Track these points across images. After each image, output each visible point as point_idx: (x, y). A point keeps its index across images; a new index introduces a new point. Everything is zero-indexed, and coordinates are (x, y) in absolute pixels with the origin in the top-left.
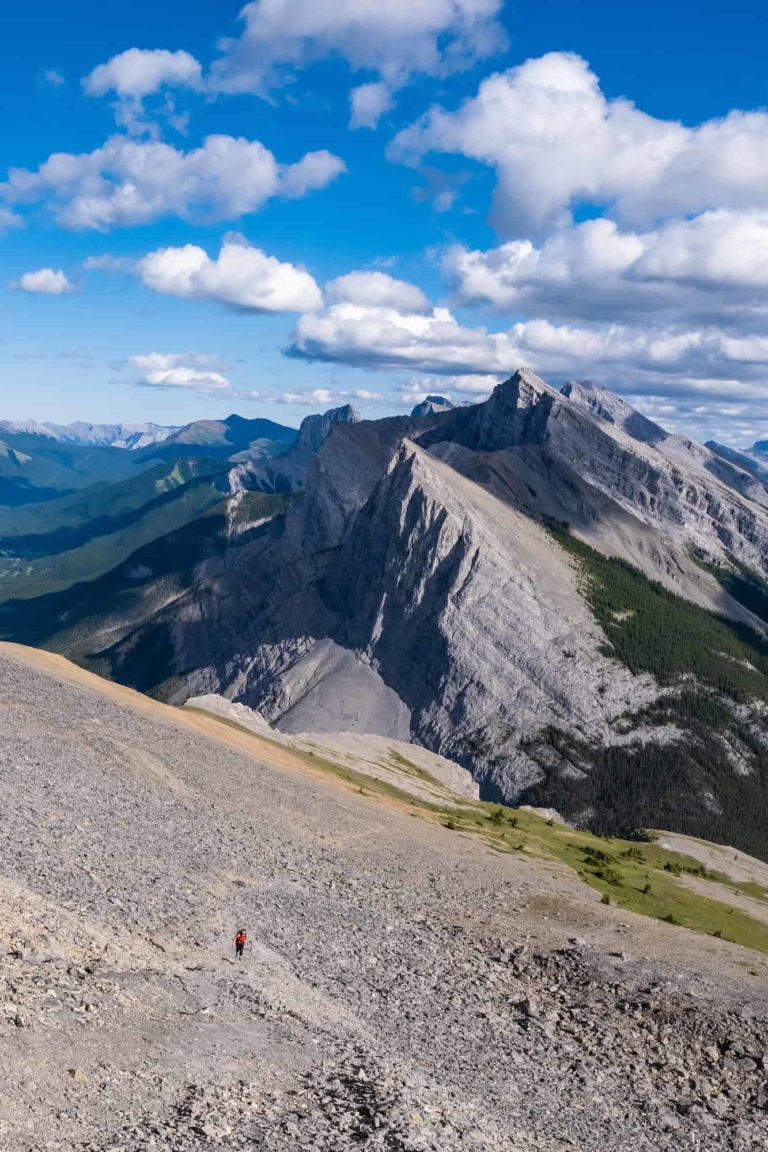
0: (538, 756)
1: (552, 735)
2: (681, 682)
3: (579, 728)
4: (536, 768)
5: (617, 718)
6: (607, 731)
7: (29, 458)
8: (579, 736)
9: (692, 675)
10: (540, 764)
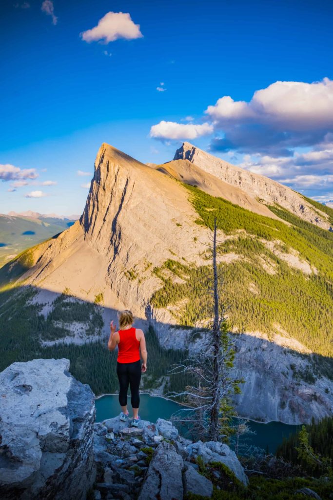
0: (162, 275)
1: (169, 264)
2: (238, 233)
3: (183, 259)
4: (160, 281)
5: (204, 252)
6: (199, 259)
7: (49, 225)
8: (183, 263)
9: (243, 230)
10: (162, 279)
